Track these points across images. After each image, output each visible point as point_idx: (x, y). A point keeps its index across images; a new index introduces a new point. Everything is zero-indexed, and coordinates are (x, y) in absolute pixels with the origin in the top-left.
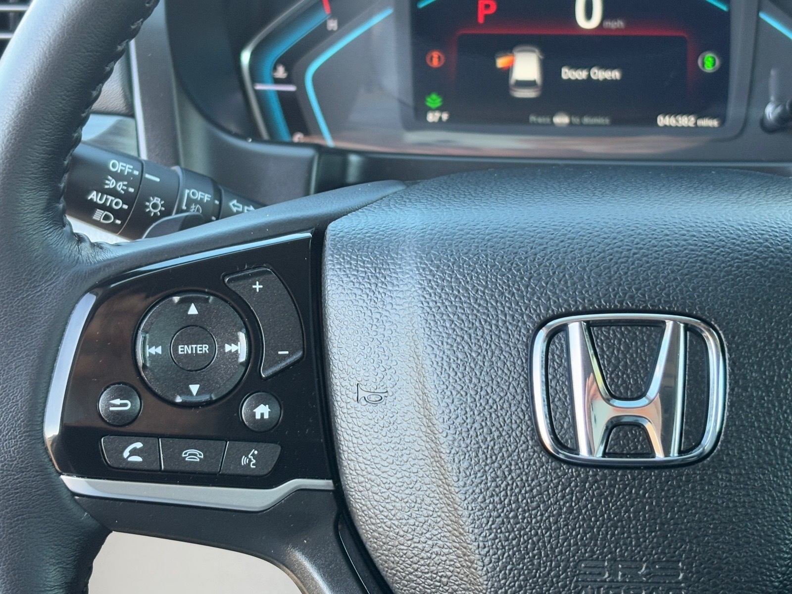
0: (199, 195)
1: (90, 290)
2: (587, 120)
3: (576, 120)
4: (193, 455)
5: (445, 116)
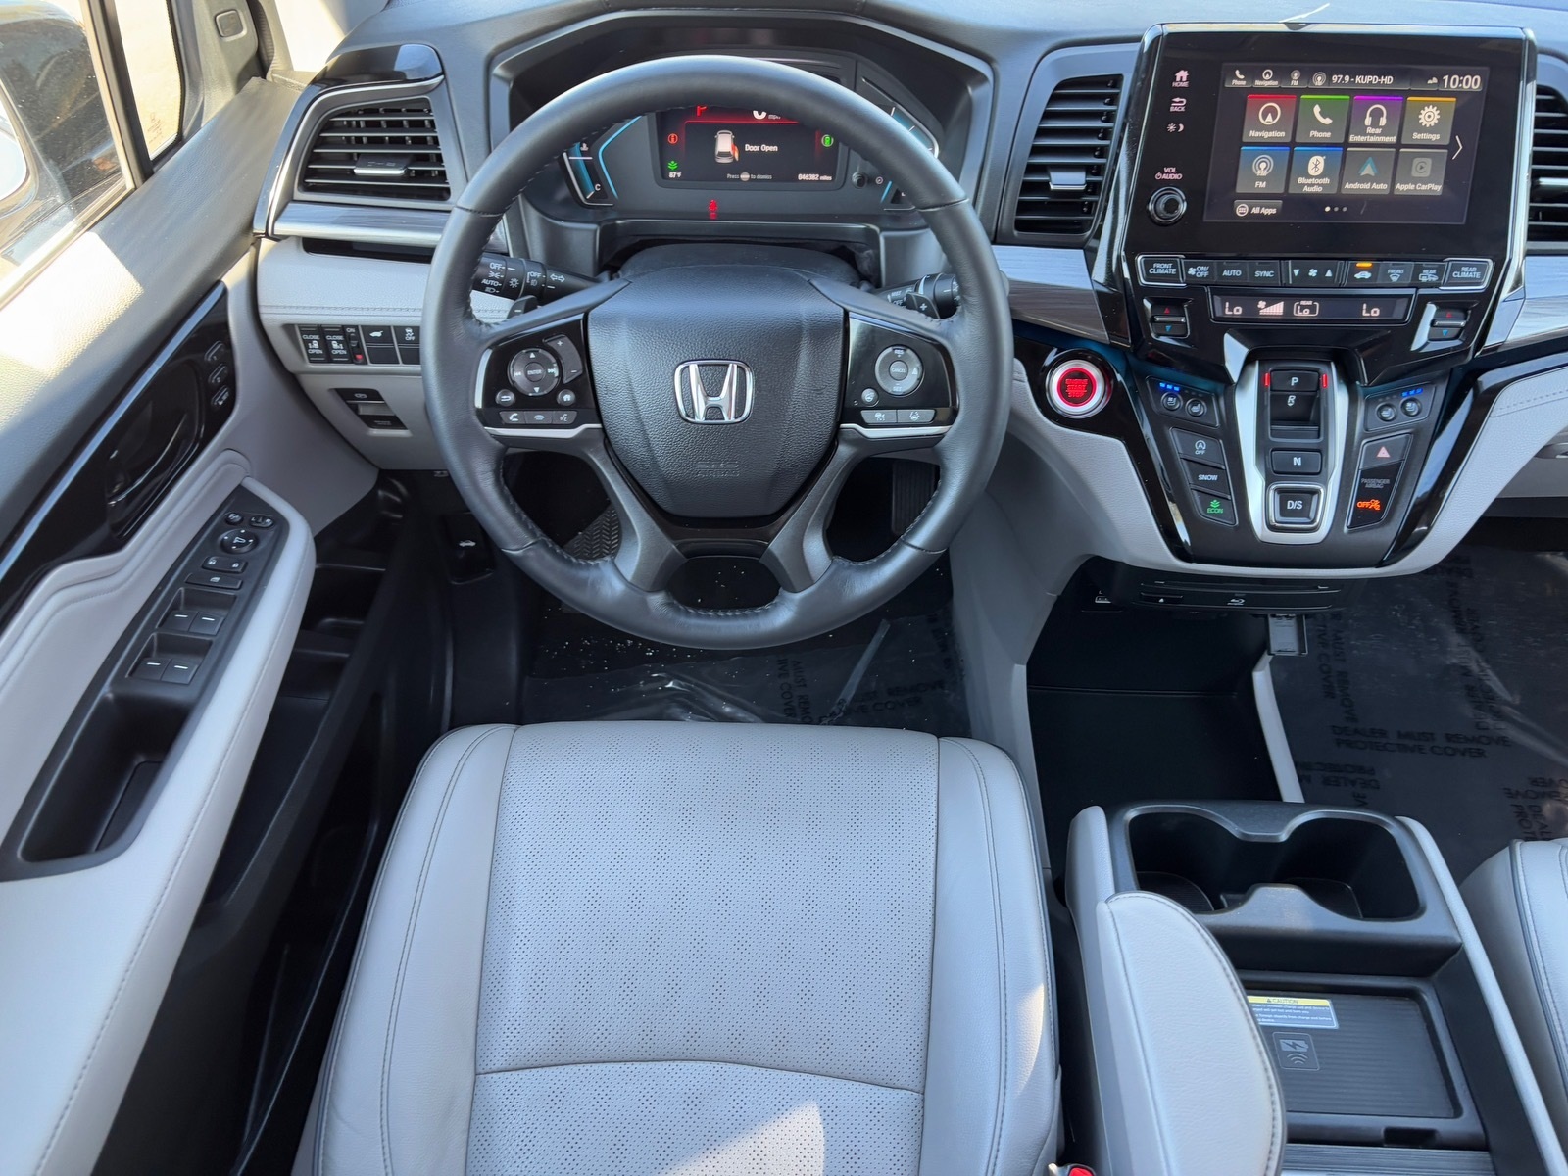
0: (535, 275)
1: (489, 347)
2: (759, 177)
3: (753, 177)
4: (539, 417)
5: (679, 175)
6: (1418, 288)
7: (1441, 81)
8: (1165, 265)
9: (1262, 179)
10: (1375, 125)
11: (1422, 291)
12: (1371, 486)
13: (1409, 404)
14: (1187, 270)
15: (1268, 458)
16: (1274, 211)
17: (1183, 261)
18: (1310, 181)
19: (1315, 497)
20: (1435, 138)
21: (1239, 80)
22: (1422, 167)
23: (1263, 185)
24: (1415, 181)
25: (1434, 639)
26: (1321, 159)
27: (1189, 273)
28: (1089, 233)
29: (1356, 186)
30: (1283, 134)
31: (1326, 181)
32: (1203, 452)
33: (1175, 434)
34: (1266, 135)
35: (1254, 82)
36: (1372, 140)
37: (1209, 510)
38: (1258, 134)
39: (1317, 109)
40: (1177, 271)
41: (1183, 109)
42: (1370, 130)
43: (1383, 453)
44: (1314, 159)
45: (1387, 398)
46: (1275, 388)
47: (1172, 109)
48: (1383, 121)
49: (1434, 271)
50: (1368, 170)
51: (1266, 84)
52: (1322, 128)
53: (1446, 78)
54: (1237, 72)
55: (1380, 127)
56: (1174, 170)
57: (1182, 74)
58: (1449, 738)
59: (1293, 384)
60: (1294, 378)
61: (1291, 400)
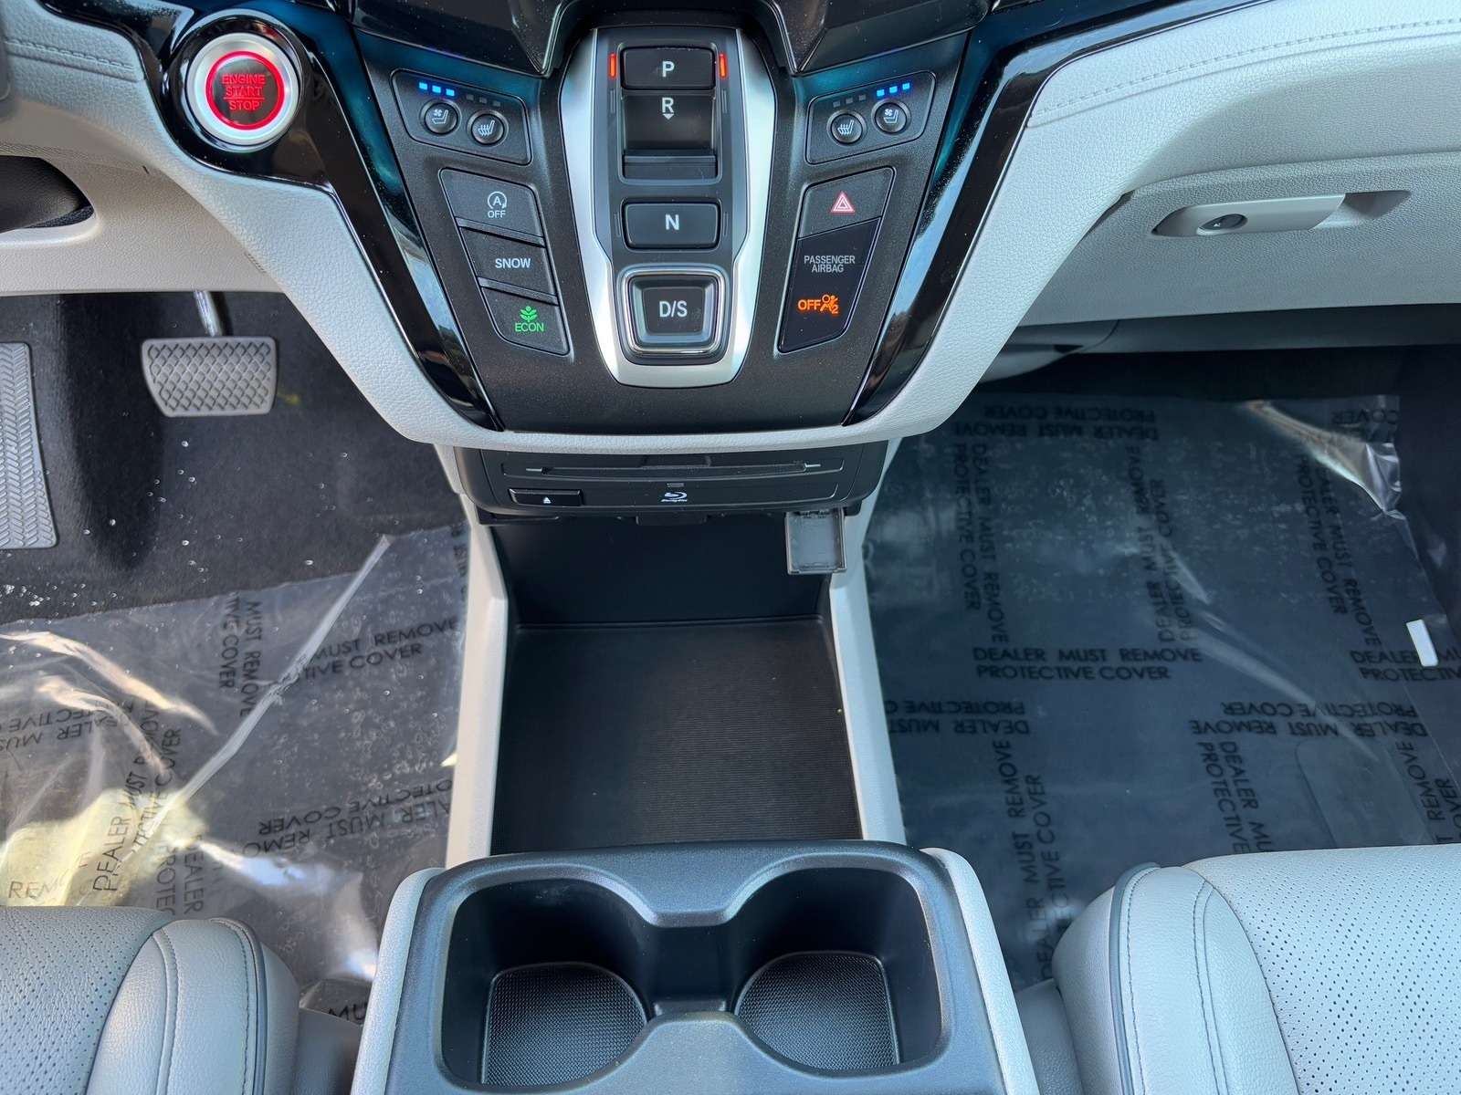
12: (821, 269)
13: (888, 112)
15: (617, 218)
19: (709, 290)
25: (1109, 523)
37: (518, 327)
43: (843, 205)
45: (849, 101)
58: (1124, 655)
59: (664, 75)
60: (665, 63)
61: (667, 109)
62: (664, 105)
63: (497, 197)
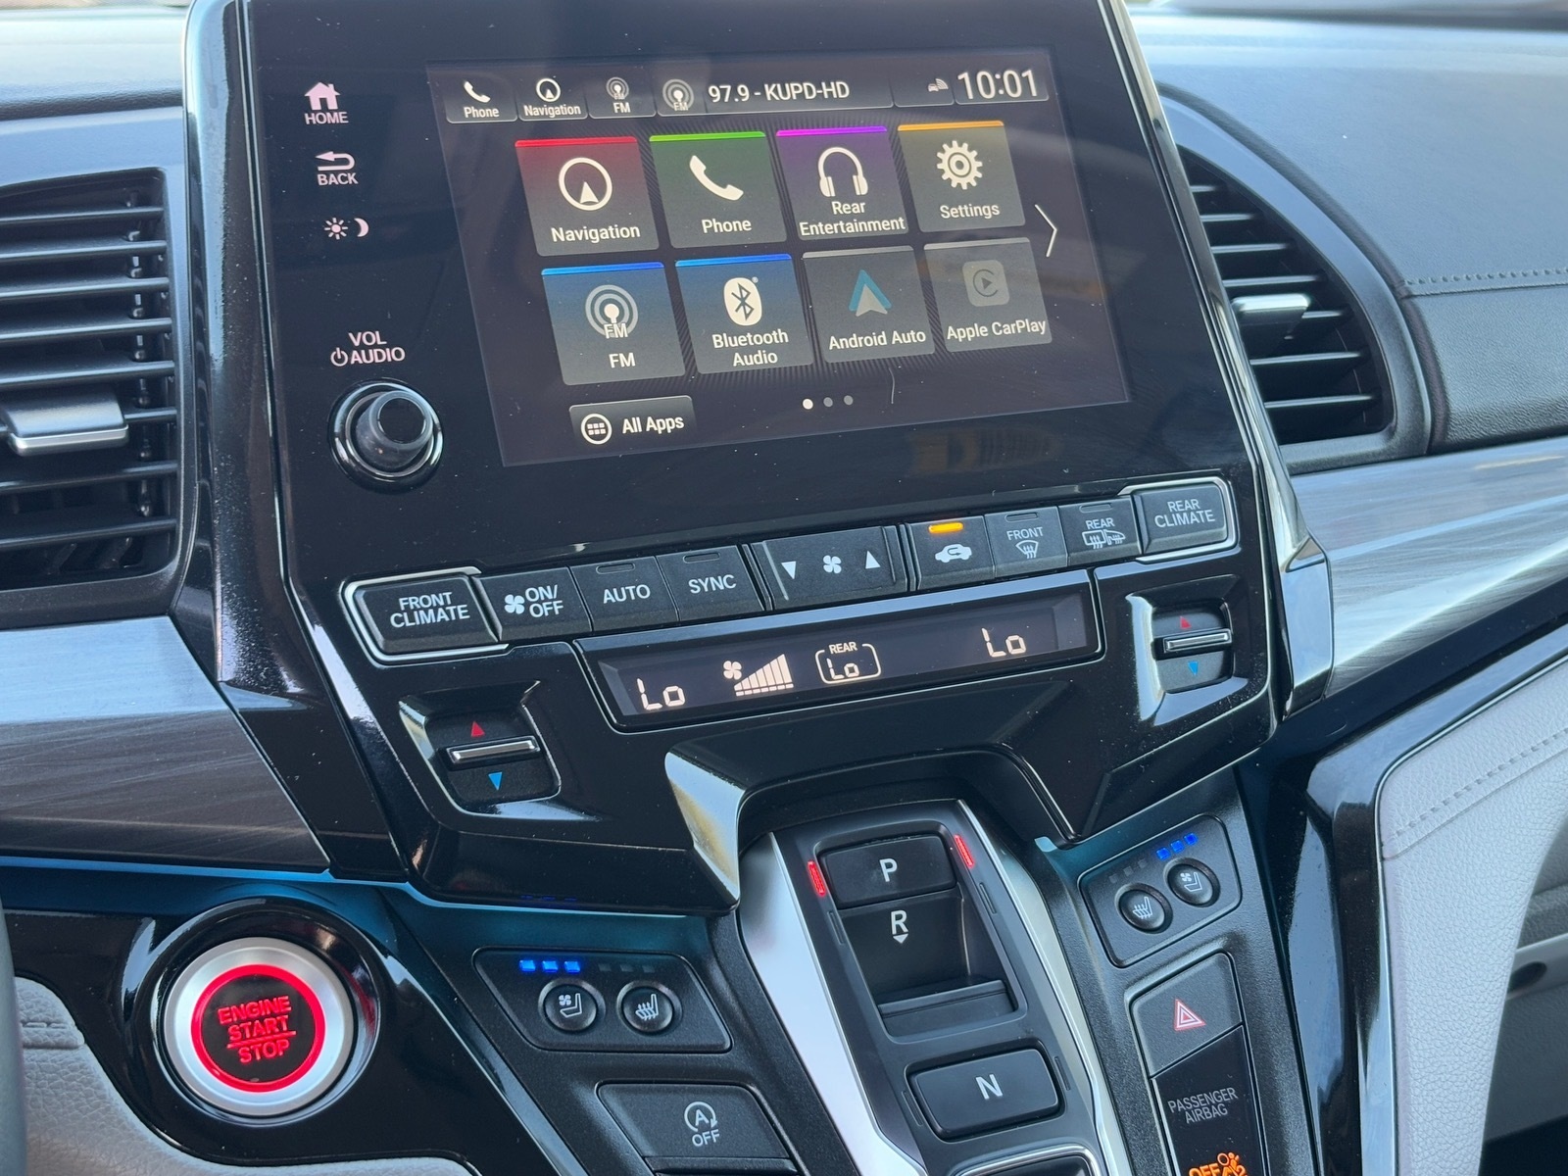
6: (1091, 567)
7: (957, 87)
8: (433, 599)
9: (619, 345)
10: (845, 192)
11: (1103, 573)
12: (1198, 1117)
13: (1185, 877)
14: (500, 605)
15: (906, 1099)
16: (679, 423)
17: (478, 581)
18: (740, 341)
20: (990, 212)
21: (478, 105)
22: (987, 283)
23: (628, 361)
24: (985, 316)
26: (749, 285)
27: (509, 609)
28: (173, 567)
29: (855, 342)
30: (633, 232)
31: (780, 336)
32: (715, 1135)
33: (613, 1103)
34: (596, 236)
35: (520, 111)
36: (852, 228)
38: (571, 236)
39: (697, 166)
40: (471, 610)
41: (351, 178)
42: (838, 207)
43: (1186, 1018)
44: (732, 287)
45: (1128, 872)
46: (844, 900)
47: (322, 180)
48: (861, 185)
49: (1110, 522)
50: (868, 301)
51: (554, 113)
52: (725, 210)
53: (965, 76)
54: (468, 87)
55: (859, 199)
56: (376, 337)
57: (322, 94)
59: (887, 879)
60: (883, 862)
61: (898, 927)
62: (894, 923)
63: (698, 1112)
